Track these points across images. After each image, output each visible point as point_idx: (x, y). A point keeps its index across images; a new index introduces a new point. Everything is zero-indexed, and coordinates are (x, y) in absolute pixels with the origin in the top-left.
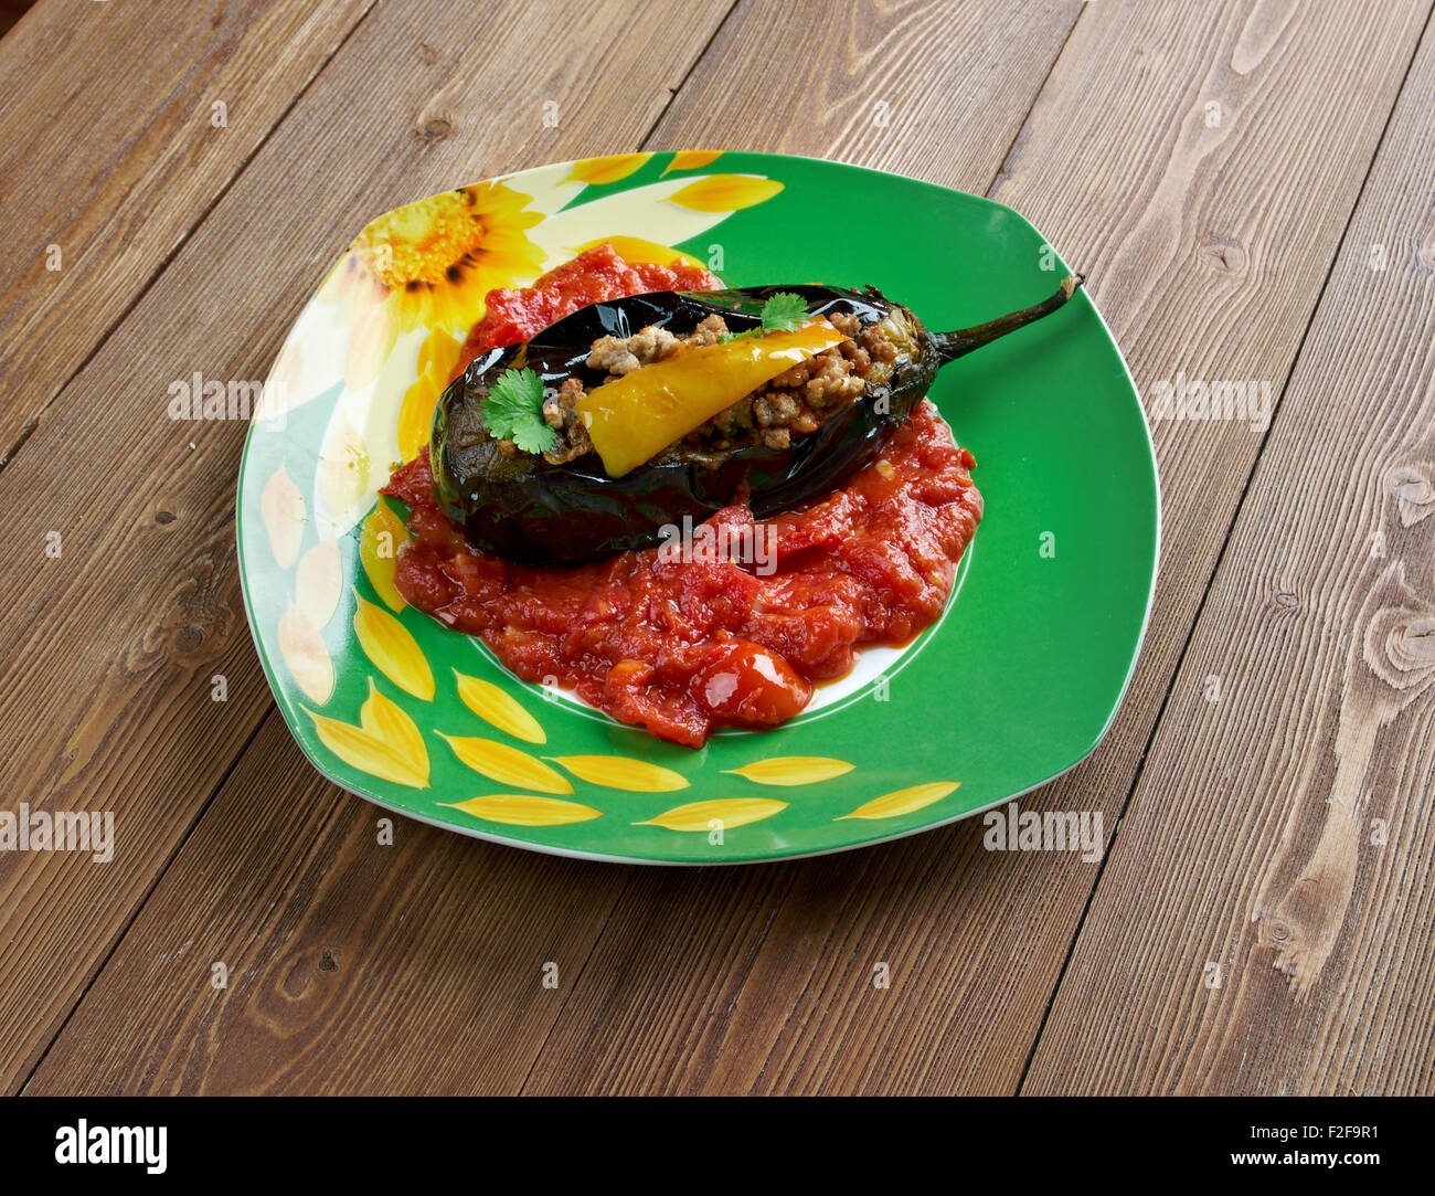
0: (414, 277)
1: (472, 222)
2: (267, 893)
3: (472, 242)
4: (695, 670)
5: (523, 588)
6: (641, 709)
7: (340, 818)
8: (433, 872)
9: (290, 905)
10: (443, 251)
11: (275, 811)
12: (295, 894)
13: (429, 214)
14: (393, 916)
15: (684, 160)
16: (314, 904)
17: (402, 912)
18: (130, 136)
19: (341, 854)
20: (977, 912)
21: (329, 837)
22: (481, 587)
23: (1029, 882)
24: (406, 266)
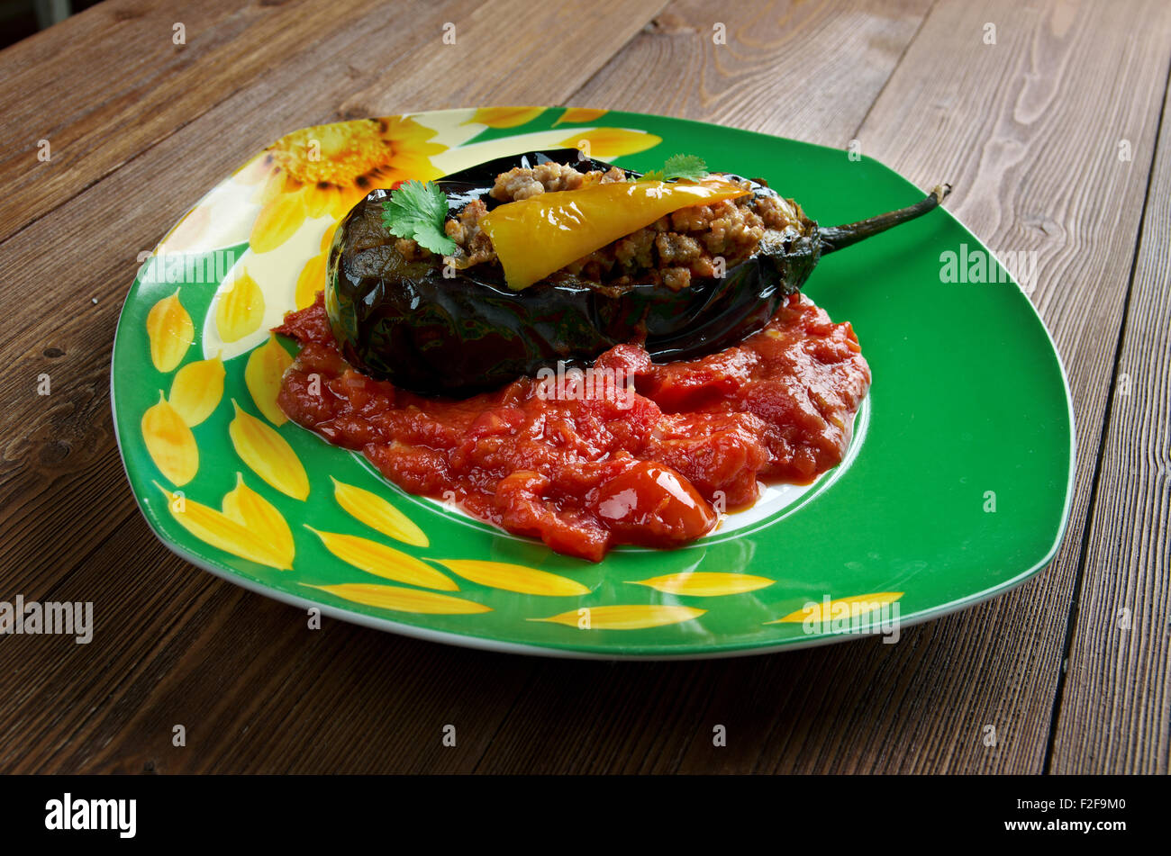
0: (325, 178)
1: (383, 145)
2: (89, 696)
3: (381, 160)
4: (595, 483)
5: (411, 407)
6: (537, 513)
7: (188, 623)
8: (287, 683)
9: (115, 710)
10: (353, 163)
11: (115, 613)
12: (122, 699)
13: (343, 134)
14: (236, 726)
15: (574, 115)
16: (143, 710)
17: (247, 723)
18: (90, 108)
19: (183, 660)
20: (924, 748)
21: (173, 641)
22: (368, 401)
23: (977, 718)
24: (318, 170)
